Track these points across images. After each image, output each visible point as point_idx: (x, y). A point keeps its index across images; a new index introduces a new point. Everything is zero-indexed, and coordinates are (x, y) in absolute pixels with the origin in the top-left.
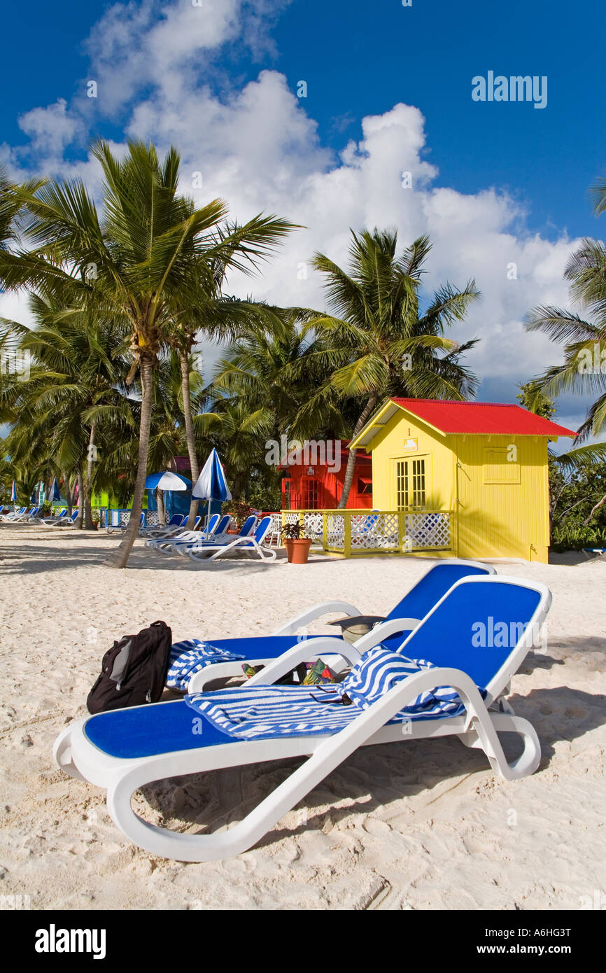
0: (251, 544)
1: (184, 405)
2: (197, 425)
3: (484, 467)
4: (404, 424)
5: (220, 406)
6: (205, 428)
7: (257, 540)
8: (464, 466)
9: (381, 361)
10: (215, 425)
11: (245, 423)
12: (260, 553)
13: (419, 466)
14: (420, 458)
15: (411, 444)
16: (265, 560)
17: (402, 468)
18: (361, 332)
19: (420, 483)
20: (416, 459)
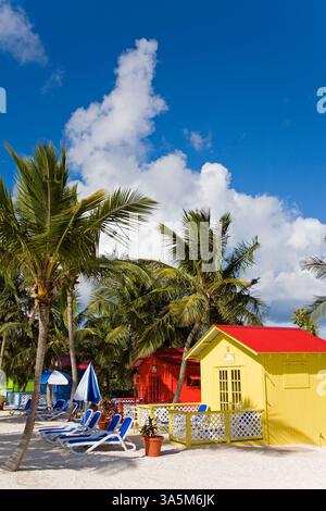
0: (117, 439)
1: (69, 325)
2: (75, 338)
3: (284, 376)
4: (224, 343)
5: (92, 324)
6: (81, 338)
7: (122, 435)
8: (270, 375)
9: (203, 298)
10: (89, 336)
11: (109, 335)
12: (123, 446)
13: (236, 374)
14: (237, 369)
15: (229, 357)
16: (128, 453)
17: (223, 374)
18: (190, 277)
19: (237, 386)
20: (234, 369)
